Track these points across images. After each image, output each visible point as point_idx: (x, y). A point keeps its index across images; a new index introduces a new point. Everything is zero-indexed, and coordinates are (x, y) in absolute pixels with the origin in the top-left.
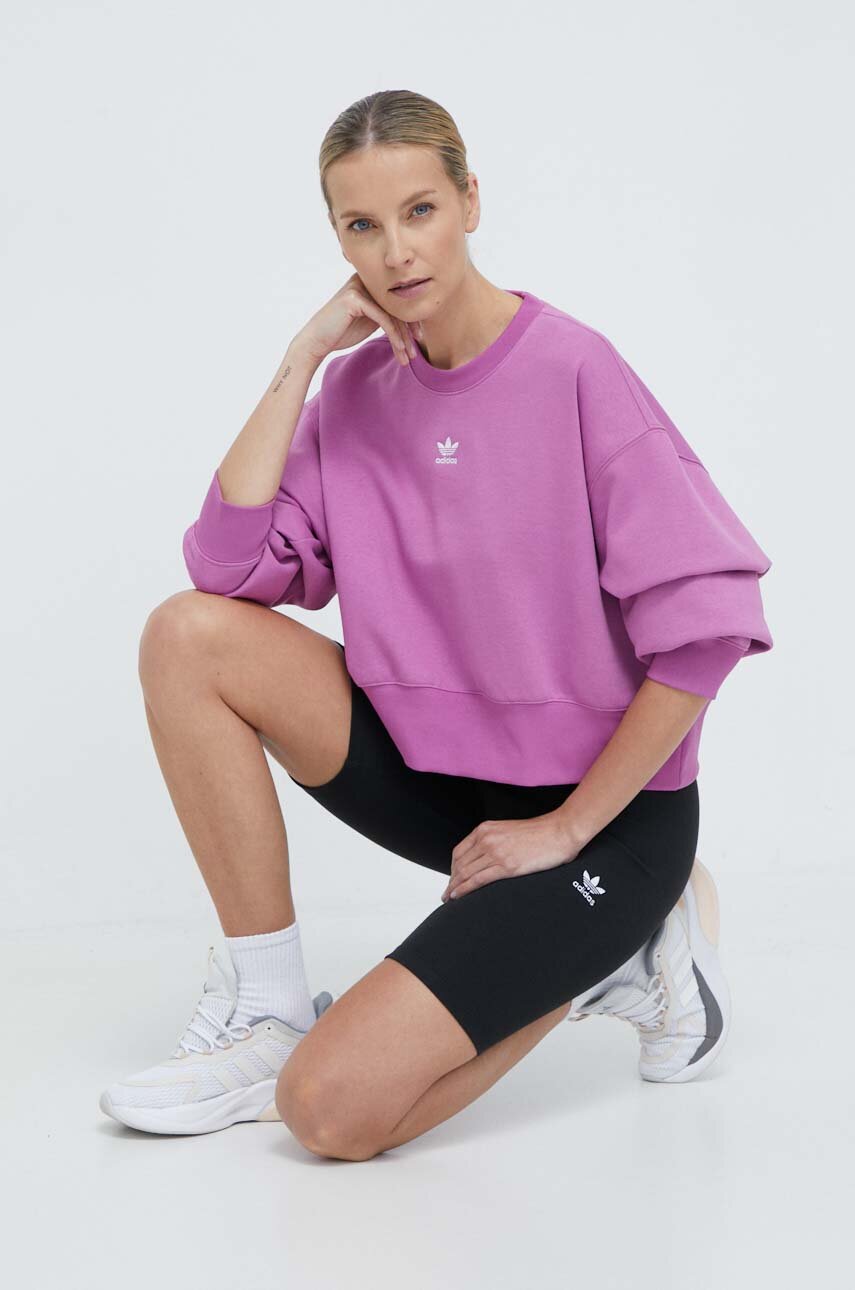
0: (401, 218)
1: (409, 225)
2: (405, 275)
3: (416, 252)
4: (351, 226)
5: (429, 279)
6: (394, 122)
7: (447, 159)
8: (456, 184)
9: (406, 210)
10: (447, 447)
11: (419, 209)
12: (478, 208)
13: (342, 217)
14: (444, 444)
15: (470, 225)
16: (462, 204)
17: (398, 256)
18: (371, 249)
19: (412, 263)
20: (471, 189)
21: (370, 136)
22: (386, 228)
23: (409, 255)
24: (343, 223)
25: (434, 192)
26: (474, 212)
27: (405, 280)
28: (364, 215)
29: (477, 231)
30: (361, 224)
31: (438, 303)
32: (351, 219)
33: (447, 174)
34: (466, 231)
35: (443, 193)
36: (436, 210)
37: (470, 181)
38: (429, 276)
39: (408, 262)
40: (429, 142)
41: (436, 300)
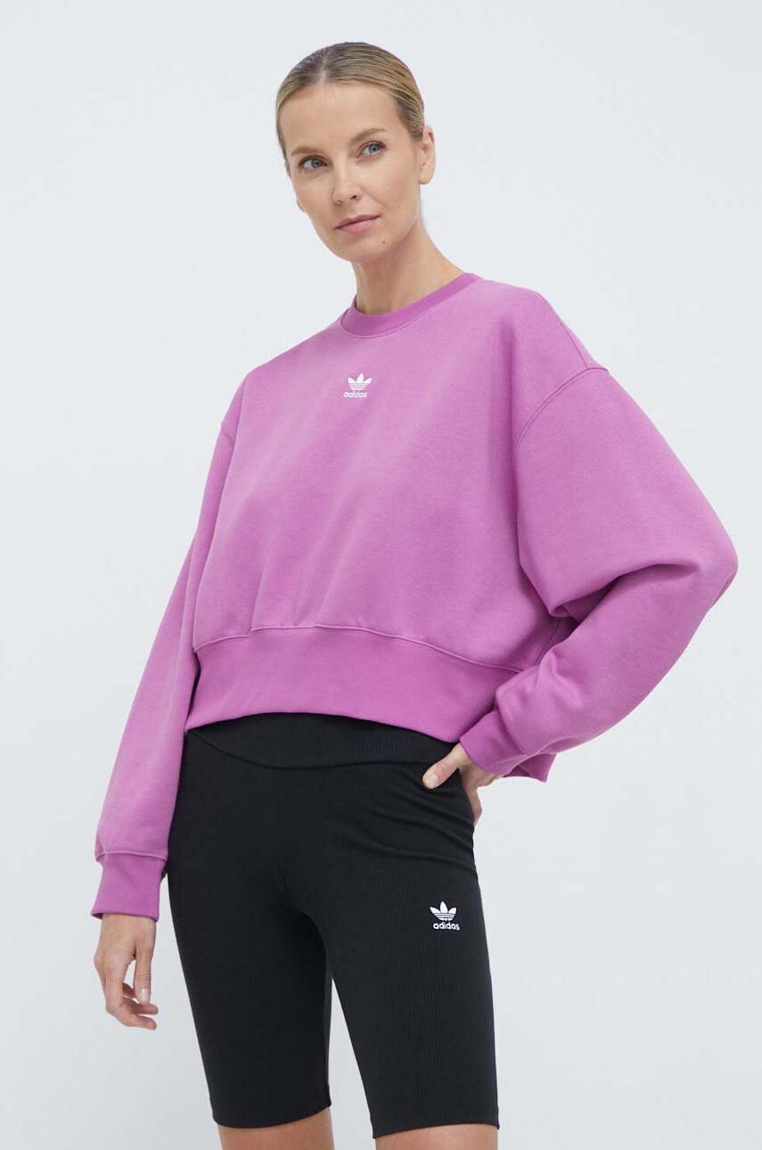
0: (351, 155)
1: (358, 163)
2: (352, 211)
3: (363, 189)
4: (302, 163)
5: (378, 216)
6: (347, 62)
7: (400, 102)
8: (410, 131)
9: (356, 147)
10: (360, 382)
11: (368, 147)
12: (434, 161)
13: (293, 154)
14: (355, 380)
15: (423, 176)
16: (415, 153)
17: (345, 191)
18: (319, 186)
19: (359, 199)
20: (427, 141)
21: (323, 74)
22: (335, 164)
23: (356, 191)
24: (294, 161)
25: (383, 130)
26: (428, 163)
27: (352, 216)
28: (316, 151)
29: (430, 183)
30: (312, 161)
31: (384, 242)
32: (302, 156)
33: (400, 117)
34: (420, 183)
35: (395, 135)
36: (385, 150)
37: (425, 132)
38: (376, 214)
39: (355, 197)
40: (382, 83)
41: (383, 239)
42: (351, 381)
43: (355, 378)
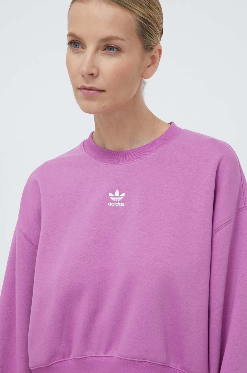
2: (88, 82)
3: (99, 71)
4: (71, 42)
5: (104, 91)
8: (143, 45)
9: (103, 44)
10: (117, 195)
14: (114, 194)
15: (146, 74)
16: (143, 58)
19: (95, 77)
20: (155, 53)
23: (95, 71)
25: (122, 40)
26: (152, 67)
27: (88, 85)
30: (76, 44)
31: (104, 107)
33: (139, 35)
34: (143, 77)
36: (121, 52)
37: (156, 48)
38: (103, 89)
39: (92, 74)
40: (134, 10)
41: (103, 105)
42: (111, 194)
43: (114, 193)
